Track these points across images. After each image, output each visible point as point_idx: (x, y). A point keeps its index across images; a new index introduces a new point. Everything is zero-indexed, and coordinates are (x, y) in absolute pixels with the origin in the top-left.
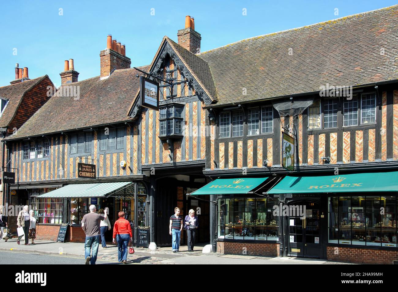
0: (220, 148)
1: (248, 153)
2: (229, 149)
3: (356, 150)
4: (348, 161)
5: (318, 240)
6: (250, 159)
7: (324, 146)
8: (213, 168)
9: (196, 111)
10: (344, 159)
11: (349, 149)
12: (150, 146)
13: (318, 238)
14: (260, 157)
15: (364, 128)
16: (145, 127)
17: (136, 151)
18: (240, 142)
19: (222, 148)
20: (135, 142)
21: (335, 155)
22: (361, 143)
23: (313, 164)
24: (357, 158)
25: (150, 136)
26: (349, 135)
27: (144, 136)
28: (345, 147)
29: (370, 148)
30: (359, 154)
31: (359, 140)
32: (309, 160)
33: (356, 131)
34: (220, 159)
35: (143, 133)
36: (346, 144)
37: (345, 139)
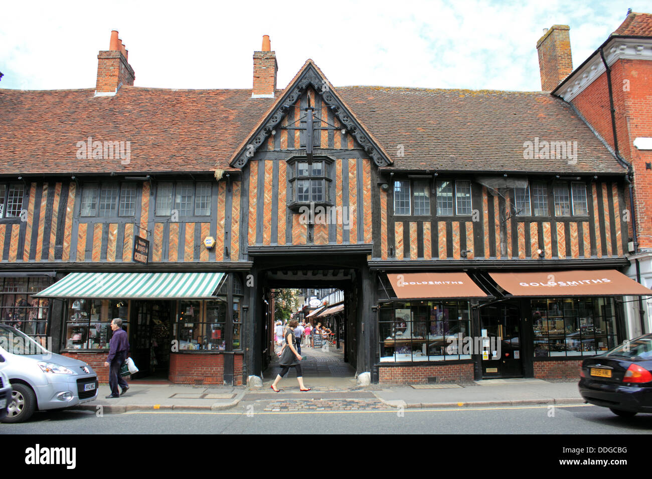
0: (396, 229)
1: (439, 239)
2: (411, 232)
3: (571, 244)
4: (564, 256)
5: (519, 355)
6: (442, 248)
7: (536, 237)
8: (385, 257)
9: (355, 172)
10: (559, 254)
11: (564, 242)
12: (267, 216)
13: (518, 351)
14: (456, 245)
15: (577, 220)
16: (256, 185)
17: (237, 222)
18: (427, 222)
19: (399, 229)
20: (235, 207)
21: (549, 249)
22: (576, 237)
23: (525, 258)
24: (572, 254)
25: (266, 200)
26: (563, 226)
27: (255, 200)
28: (560, 240)
29: (585, 243)
30: (575, 248)
31: (574, 234)
32: (520, 253)
33: (570, 223)
34: (397, 244)
35: (253, 194)
36: (560, 236)
37: (559, 231)
